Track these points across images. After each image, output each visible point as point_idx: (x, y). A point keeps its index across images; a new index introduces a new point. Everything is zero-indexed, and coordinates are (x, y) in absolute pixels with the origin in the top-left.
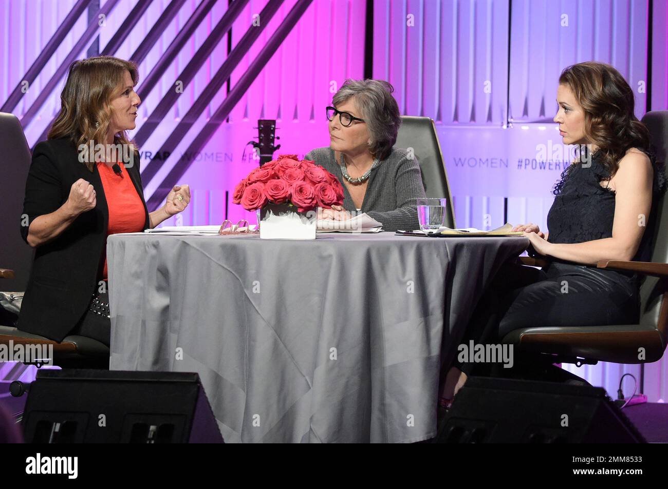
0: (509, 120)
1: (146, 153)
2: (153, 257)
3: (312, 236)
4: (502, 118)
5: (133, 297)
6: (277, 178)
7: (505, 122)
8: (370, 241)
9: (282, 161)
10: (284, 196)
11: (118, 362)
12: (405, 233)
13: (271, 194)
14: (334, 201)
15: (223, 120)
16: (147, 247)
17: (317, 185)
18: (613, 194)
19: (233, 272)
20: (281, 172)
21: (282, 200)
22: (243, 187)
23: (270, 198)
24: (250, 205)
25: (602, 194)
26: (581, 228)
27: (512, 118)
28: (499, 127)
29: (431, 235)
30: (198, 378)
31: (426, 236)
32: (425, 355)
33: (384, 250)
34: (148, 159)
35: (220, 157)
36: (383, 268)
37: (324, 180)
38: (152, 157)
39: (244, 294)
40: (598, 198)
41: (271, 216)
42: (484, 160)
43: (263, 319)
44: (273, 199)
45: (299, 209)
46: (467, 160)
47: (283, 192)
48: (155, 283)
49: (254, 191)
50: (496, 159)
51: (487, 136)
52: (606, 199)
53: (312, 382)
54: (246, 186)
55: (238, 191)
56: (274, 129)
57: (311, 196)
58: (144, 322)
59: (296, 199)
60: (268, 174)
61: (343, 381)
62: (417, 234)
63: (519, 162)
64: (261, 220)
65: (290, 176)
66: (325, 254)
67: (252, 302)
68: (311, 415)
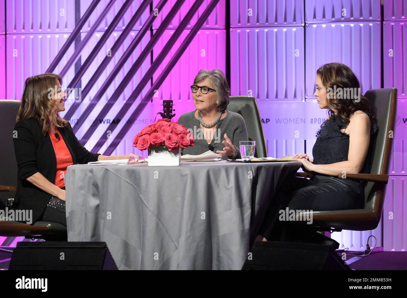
0: (306, 97)
1: (107, 120)
2: (90, 178)
3: (178, 164)
4: (302, 96)
5: (80, 200)
6: (157, 132)
7: (304, 98)
8: (209, 166)
9: (160, 122)
10: (160, 142)
11: (73, 237)
12: (231, 161)
13: (153, 141)
14: (188, 144)
15: (149, 101)
16: (86, 172)
17: (179, 135)
18: (348, 137)
19: (134, 185)
20: (159, 128)
21: (159, 144)
22: (138, 137)
23: (153, 143)
24: (142, 147)
25: (342, 136)
26: (330, 156)
27: (307, 96)
28: (300, 101)
29: (245, 162)
30: (106, 245)
31: (243, 162)
32: (241, 229)
33: (217, 171)
34: (108, 123)
35: (148, 122)
36: (217, 181)
37: (183, 132)
38: (111, 122)
39: (140, 198)
40: (340, 138)
41: (154, 153)
42: (292, 119)
43: (151, 211)
44: (154, 144)
45: (169, 149)
46: (283, 120)
47: (159, 139)
48: (91, 192)
49: (144, 139)
50: (299, 119)
51: (294, 106)
52: (344, 139)
53: (178, 245)
54: (140, 137)
55: (136, 140)
56: (172, 105)
57: (175, 142)
58: (86, 214)
59: (167, 143)
60: (152, 130)
61: (195, 245)
62: (238, 161)
63: (311, 120)
64: (149, 155)
65: (164, 131)
66: (184, 174)
67: (144, 202)
68: (178, 264)
